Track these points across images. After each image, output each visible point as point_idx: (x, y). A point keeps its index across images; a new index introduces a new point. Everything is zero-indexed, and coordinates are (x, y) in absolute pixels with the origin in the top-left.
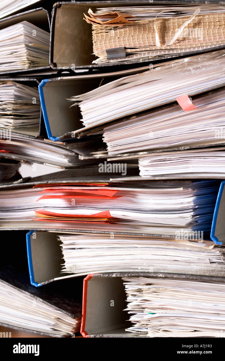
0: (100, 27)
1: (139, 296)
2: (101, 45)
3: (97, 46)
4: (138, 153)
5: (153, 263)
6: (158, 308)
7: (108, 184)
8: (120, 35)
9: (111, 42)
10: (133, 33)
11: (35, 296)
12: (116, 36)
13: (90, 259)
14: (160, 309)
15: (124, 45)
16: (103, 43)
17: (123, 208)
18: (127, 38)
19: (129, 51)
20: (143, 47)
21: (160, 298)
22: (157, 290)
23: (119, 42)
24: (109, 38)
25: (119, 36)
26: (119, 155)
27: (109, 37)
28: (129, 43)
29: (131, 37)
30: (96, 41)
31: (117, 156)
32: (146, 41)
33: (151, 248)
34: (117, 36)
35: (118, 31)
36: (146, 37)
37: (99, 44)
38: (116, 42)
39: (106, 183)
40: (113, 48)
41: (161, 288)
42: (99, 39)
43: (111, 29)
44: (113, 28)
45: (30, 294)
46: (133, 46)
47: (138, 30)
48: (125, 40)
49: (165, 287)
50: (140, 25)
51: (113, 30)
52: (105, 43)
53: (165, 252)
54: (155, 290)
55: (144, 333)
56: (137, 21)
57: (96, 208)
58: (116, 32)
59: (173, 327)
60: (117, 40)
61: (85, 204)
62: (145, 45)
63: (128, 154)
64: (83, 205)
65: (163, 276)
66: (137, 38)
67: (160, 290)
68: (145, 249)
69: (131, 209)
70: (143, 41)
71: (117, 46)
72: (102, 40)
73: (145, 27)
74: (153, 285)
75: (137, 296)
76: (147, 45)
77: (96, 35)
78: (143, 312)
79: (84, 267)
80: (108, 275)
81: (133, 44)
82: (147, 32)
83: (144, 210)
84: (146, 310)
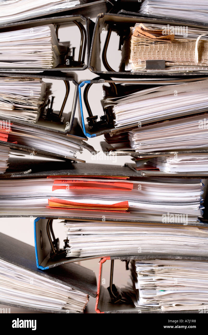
0: (141, 41)
1: (152, 276)
2: (140, 56)
3: (136, 56)
4: (169, 152)
5: (165, 247)
6: (170, 286)
7: (129, 178)
8: (160, 49)
9: (150, 54)
10: (173, 49)
11: (54, 278)
12: (155, 49)
13: (97, 244)
14: (172, 287)
15: (163, 58)
16: (143, 54)
17: (132, 199)
18: (166, 52)
19: (168, 64)
20: (180, 62)
21: (172, 278)
22: (170, 270)
23: (158, 55)
24: (149, 51)
25: (158, 50)
26: (151, 153)
27: (149, 49)
28: (168, 57)
29: (170, 52)
30: (135, 51)
31: (149, 154)
32: (184, 57)
33: (160, 234)
34: (157, 50)
35: (158, 46)
36: (184, 54)
37: (138, 54)
38: (155, 54)
39: (127, 177)
40: (152, 60)
41: (173, 269)
42: (139, 50)
43: (152, 43)
44: (154, 43)
45: (49, 276)
46: (171, 60)
47: (177, 47)
48: (164, 54)
49: (176, 268)
50: (179, 43)
51: (154, 44)
52: (144, 55)
53: (172, 238)
54: (167, 270)
55: (155, 308)
56: (177, 39)
57: (103, 198)
58: (156, 46)
59: (184, 302)
60: (157, 53)
61: (92, 194)
62: (182, 60)
63: (160, 153)
64: (89, 195)
65: (181, 258)
66: (176, 53)
67: (172, 270)
68: (153, 235)
69: (139, 200)
70: (181, 56)
71: (156, 58)
72: (141, 51)
73: (184, 45)
74: (166, 266)
75: (149, 276)
76: (185, 60)
77: (136, 46)
78: (155, 290)
79: (89, 252)
80: (125, 258)
81: (171, 58)
82: (186, 50)
83: (151, 201)
84: (157, 288)
